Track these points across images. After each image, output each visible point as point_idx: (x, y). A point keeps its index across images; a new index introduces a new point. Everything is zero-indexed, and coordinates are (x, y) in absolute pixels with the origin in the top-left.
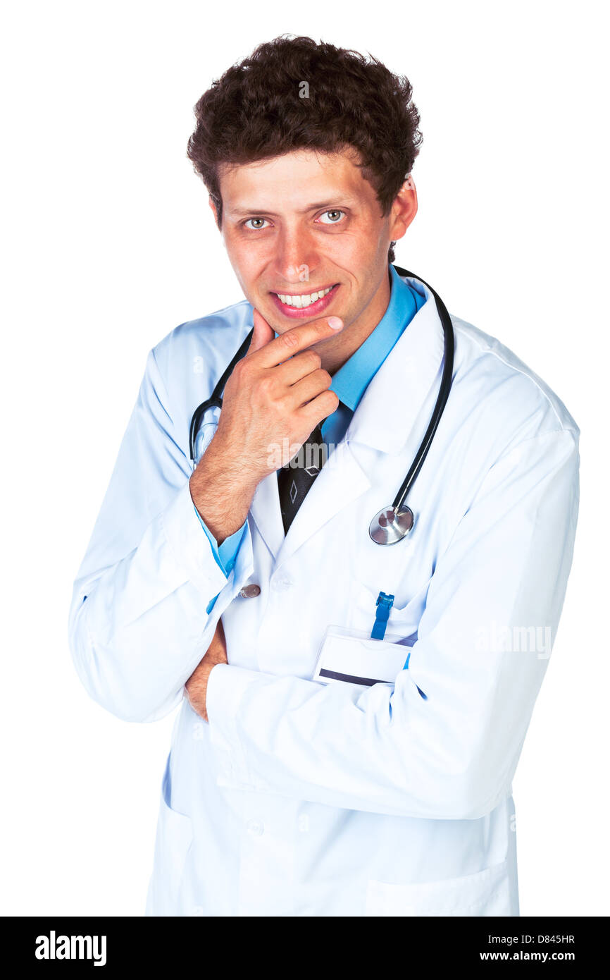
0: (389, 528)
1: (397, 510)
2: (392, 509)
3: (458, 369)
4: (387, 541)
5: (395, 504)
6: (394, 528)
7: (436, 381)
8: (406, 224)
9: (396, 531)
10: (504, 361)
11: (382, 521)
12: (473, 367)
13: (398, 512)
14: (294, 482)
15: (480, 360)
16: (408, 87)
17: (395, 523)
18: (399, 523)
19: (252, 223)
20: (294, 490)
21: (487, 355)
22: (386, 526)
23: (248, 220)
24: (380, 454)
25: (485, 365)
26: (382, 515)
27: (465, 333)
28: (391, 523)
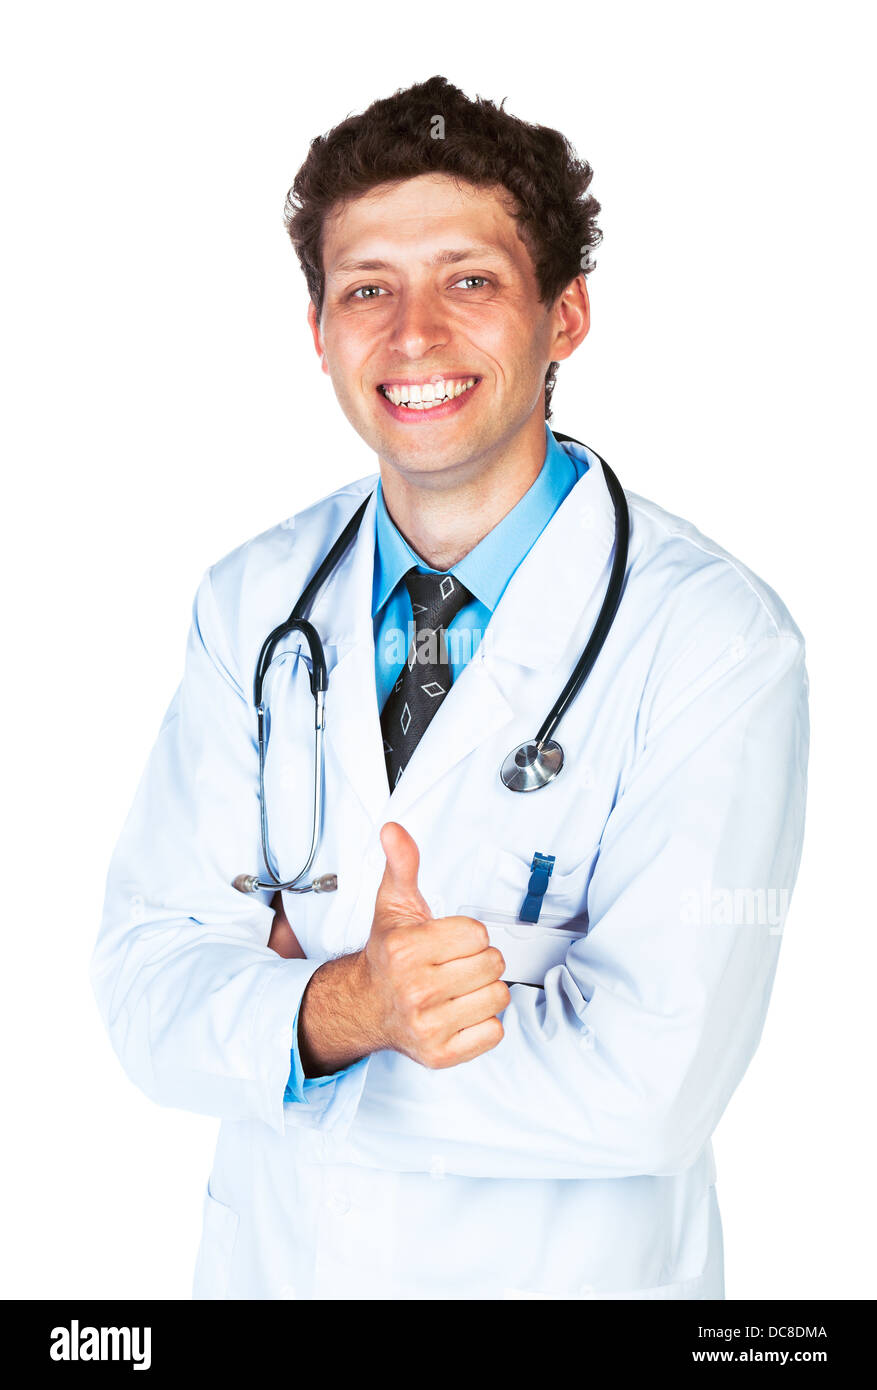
0: (528, 770)
1: (541, 745)
2: (534, 743)
3: (635, 560)
4: (523, 787)
5: (539, 738)
6: (535, 770)
7: (603, 575)
8: (574, 343)
9: (538, 775)
10: (697, 545)
11: (520, 759)
12: (657, 556)
13: (543, 749)
14: (406, 705)
15: (665, 546)
16: (587, 174)
17: (537, 763)
18: (543, 763)
19: (363, 293)
20: (406, 715)
21: (675, 541)
22: (524, 766)
23: (357, 290)
24: (526, 671)
25: (674, 553)
26: (521, 750)
27: (644, 512)
28: (532, 762)
